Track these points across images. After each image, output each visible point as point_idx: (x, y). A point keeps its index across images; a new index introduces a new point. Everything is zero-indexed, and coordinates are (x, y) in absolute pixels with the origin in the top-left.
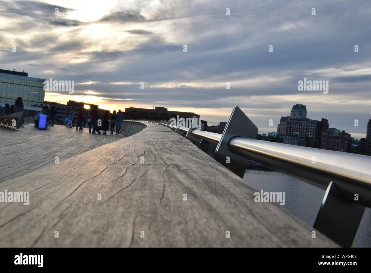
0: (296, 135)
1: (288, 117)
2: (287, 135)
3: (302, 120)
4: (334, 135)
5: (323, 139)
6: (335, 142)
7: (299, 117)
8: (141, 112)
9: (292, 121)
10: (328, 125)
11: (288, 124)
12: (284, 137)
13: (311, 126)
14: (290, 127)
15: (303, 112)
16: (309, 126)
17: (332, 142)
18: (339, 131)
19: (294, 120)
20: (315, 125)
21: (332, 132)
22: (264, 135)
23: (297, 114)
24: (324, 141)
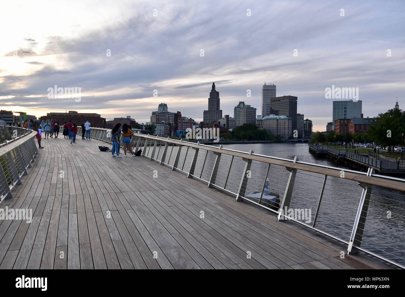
0: (163, 123)
1: (156, 112)
2: (157, 123)
3: (165, 113)
4: (185, 121)
5: (179, 124)
6: (186, 126)
7: (164, 111)
8: (59, 115)
9: (159, 114)
10: (181, 115)
11: (157, 116)
12: (156, 125)
13: (171, 117)
14: (159, 118)
15: (165, 108)
16: (170, 117)
17: (184, 125)
18: (188, 118)
19: (160, 113)
20: (174, 116)
21: (184, 120)
22: (143, 124)
23: (162, 110)
24: (180, 125)
